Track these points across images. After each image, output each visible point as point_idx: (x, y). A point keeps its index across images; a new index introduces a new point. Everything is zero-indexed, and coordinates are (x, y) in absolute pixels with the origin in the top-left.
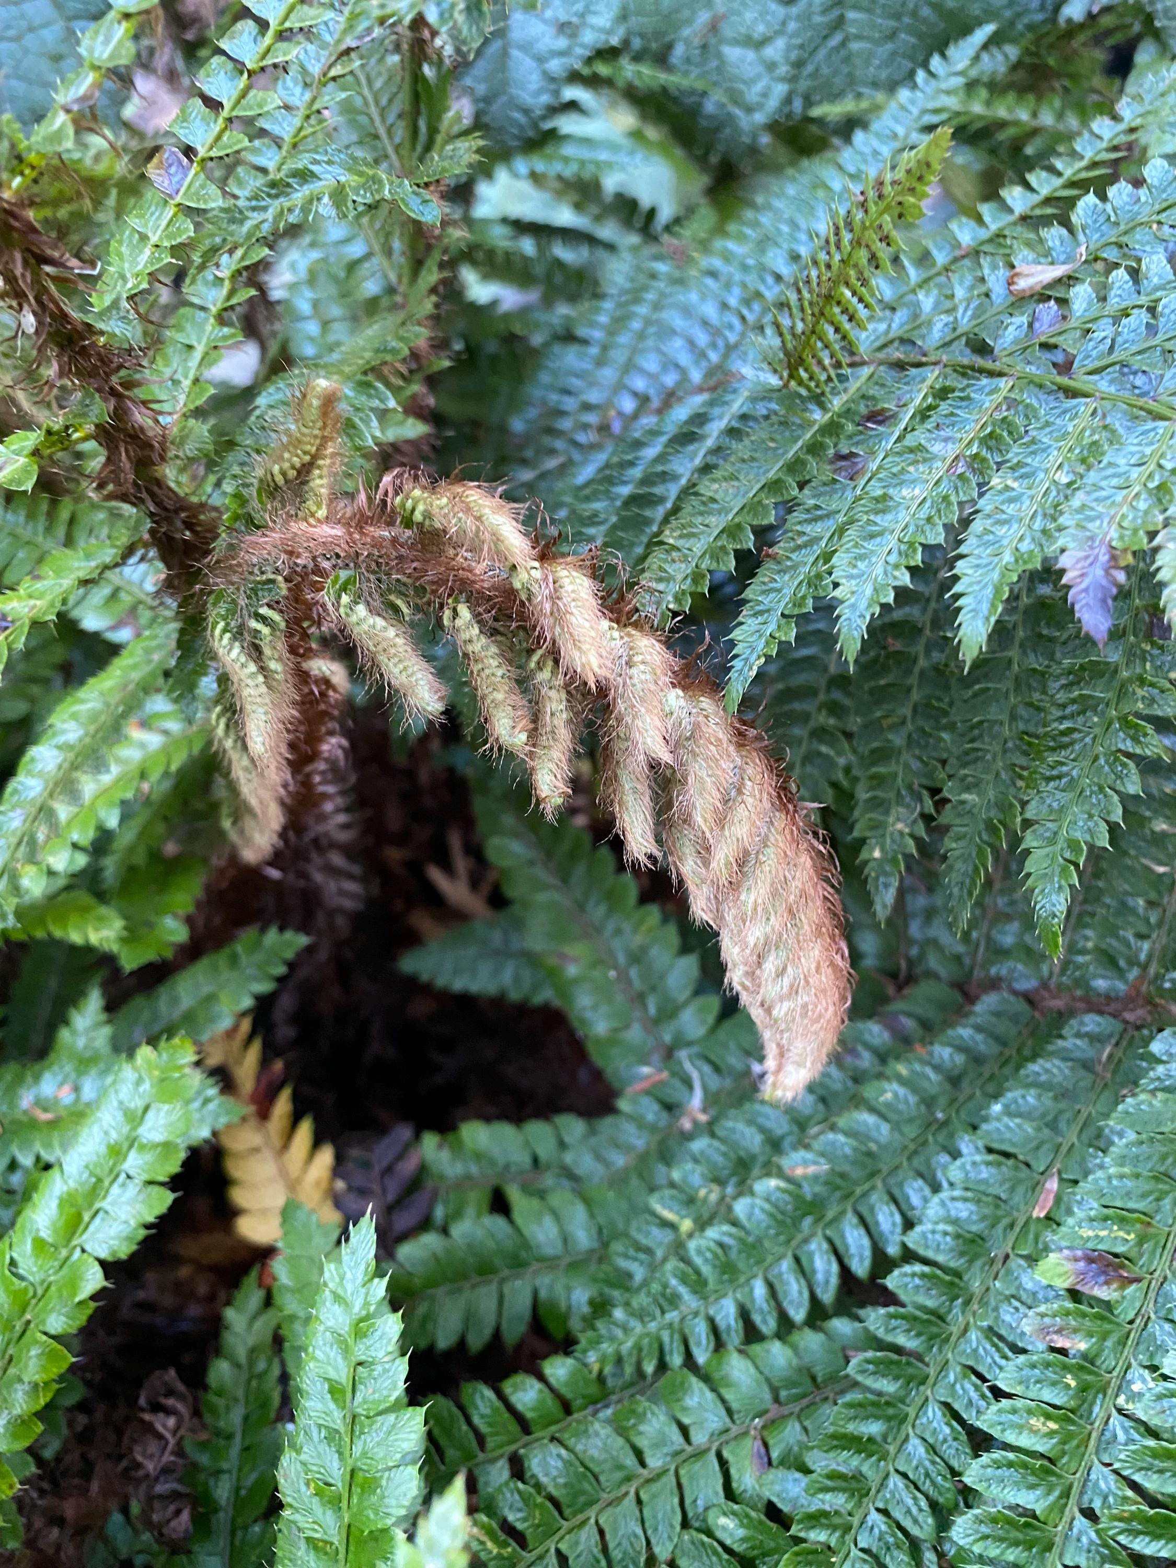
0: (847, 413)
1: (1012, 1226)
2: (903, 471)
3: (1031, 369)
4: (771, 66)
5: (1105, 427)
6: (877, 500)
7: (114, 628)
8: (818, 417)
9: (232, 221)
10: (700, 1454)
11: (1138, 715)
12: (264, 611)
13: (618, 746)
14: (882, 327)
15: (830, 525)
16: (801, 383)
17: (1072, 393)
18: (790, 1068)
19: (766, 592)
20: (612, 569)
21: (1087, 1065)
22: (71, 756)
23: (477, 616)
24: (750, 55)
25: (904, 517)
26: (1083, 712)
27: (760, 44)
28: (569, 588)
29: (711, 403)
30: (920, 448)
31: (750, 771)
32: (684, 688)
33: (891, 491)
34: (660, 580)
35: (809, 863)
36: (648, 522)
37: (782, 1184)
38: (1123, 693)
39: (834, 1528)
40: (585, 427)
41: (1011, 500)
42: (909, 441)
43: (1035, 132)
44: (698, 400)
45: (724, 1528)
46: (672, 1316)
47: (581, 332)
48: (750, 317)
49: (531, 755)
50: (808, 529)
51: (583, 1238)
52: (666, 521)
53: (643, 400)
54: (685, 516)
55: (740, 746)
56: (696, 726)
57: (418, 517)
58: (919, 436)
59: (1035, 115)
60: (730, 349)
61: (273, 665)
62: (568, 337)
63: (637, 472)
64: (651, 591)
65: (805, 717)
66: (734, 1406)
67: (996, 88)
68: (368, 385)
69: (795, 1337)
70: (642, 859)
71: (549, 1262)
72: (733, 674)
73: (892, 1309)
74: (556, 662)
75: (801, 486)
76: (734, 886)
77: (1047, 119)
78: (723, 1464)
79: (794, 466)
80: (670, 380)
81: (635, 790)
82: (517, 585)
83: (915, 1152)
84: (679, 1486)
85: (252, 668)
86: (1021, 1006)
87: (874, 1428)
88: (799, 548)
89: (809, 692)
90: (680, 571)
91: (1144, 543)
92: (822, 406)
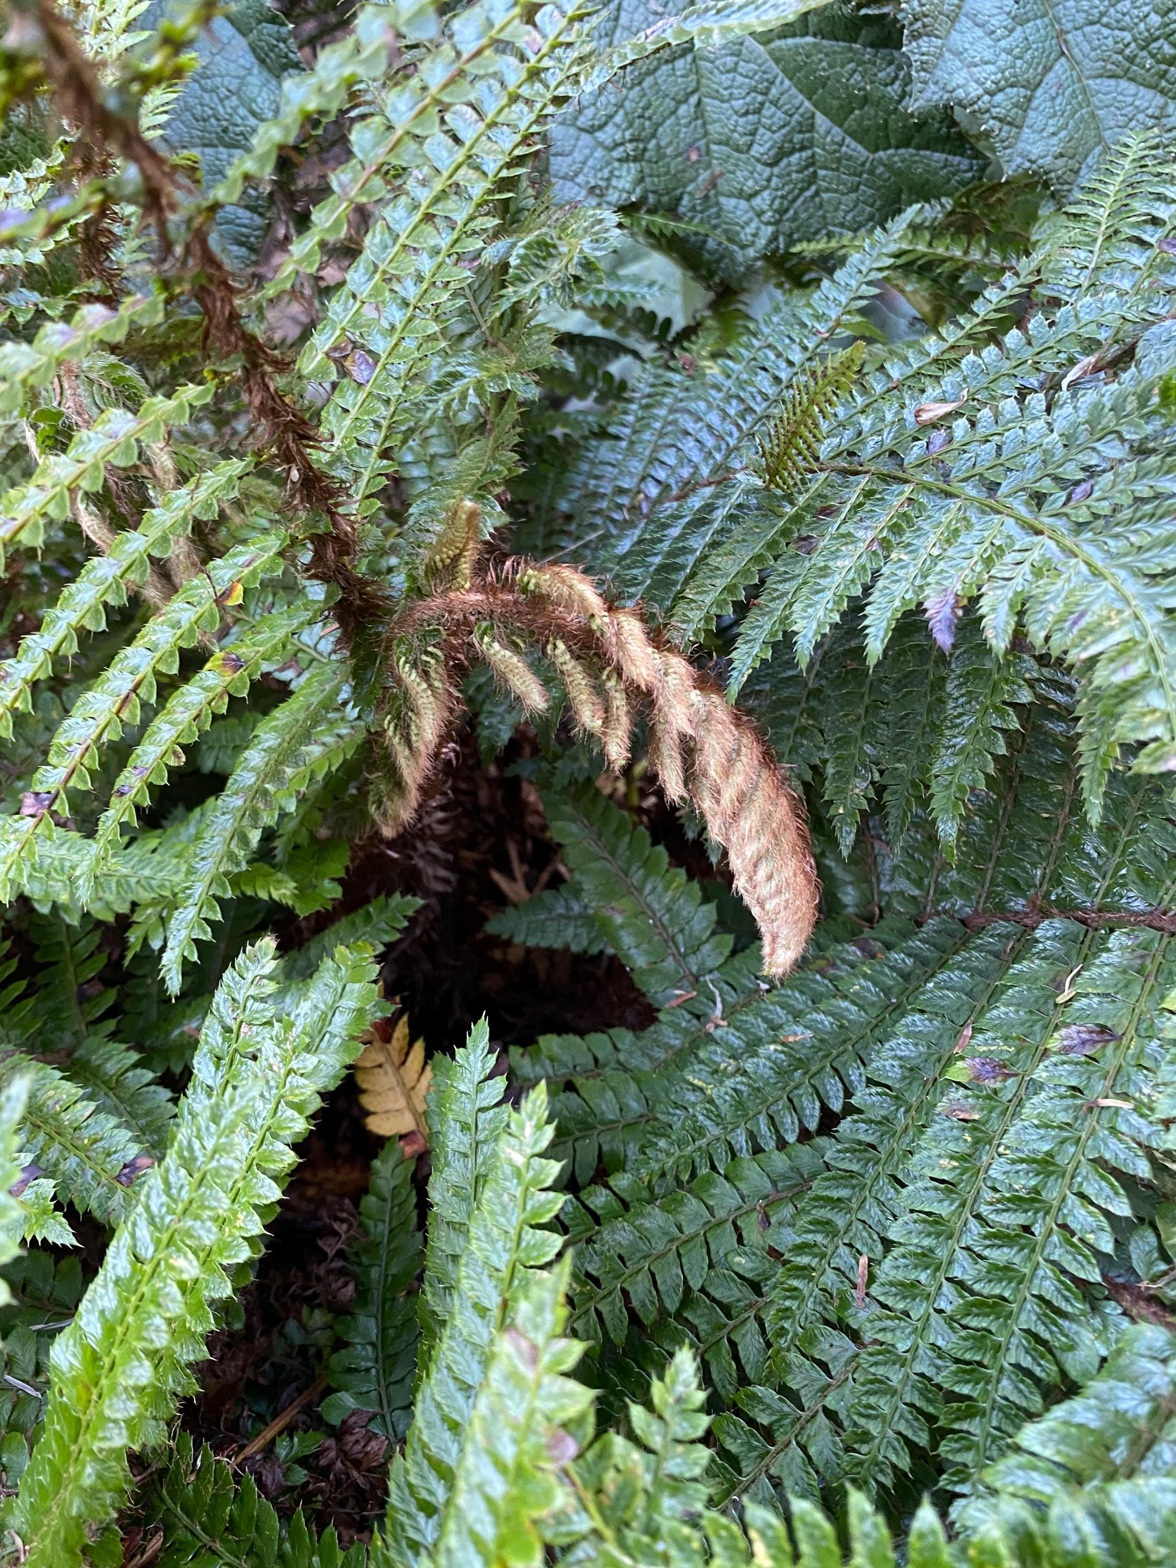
0: (807, 508)
1: (939, 1060)
2: (838, 550)
3: (926, 478)
4: (760, 214)
5: (964, 518)
6: (821, 569)
7: (282, 670)
8: (789, 510)
9: (419, 411)
10: (721, 1223)
11: (1004, 703)
12: (430, 649)
13: (660, 727)
14: (836, 441)
15: (795, 584)
16: (778, 486)
17: (949, 495)
18: (780, 952)
19: (752, 628)
20: (653, 616)
21: (996, 955)
22: (275, 756)
23: (569, 648)
24: (743, 204)
25: (837, 579)
26: (969, 702)
27: (750, 197)
28: (627, 628)
29: (716, 496)
30: (849, 535)
31: (745, 741)
32: (701, 689)
33: (831, 564)
34: (683, 622)
35: (785, 803)
36: (675, 583)
37: (779, 1048)
38: (995, 689)
39: (815, 1256)
40: (620, 507)
41: (902, 568)
42: (843, 530)
43: (967, 266)
44: (708, 491)
45: (739, 1264)
46: (703, 1142)
47: (612, 430)
48: (745, 427)
49: (604, 733)
50: (780, 587)
51: (635, 1106)
52: (686, 582)
53: (665, 487)
54: (699, 579)
55: (737, 726)
56: (709, 712)
57: (531, 587)
58: (849, 527)
59: (966, 253)
60: (730, 451)
61: (437, 684)
62: (603, 434)
63: (665, 546)
64: (678, 629)
65: (792, 720)
66: (745, 1192)
67: (937, 232)
68: (483, 497)
69: (788, 1149)
70: (676, 799)
71: (610, 1125)
72: (732, 680)
73: (855, 1117)
74: (620, 676)
75: (776, 559)
76: (735, 816)
77: (976, 255)
78: (737, 1229)
79: (771, 545)
80: (686, 472)
81: (671, 756)
82: (594, 627)
83: (876, 1026)
84: (707, 1243)
85: (424, 686)
86: (956, 926)
87: (844, 1193)
88: (774, 599)
89: (795, 702)
90: (696, 615)
91: (975, 593)
92: (792, 504)
